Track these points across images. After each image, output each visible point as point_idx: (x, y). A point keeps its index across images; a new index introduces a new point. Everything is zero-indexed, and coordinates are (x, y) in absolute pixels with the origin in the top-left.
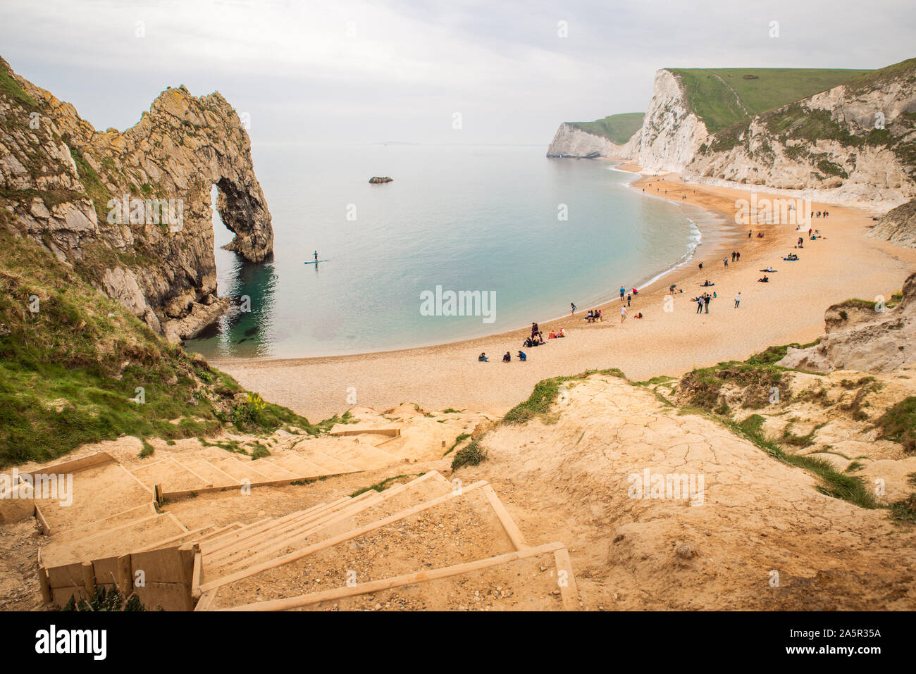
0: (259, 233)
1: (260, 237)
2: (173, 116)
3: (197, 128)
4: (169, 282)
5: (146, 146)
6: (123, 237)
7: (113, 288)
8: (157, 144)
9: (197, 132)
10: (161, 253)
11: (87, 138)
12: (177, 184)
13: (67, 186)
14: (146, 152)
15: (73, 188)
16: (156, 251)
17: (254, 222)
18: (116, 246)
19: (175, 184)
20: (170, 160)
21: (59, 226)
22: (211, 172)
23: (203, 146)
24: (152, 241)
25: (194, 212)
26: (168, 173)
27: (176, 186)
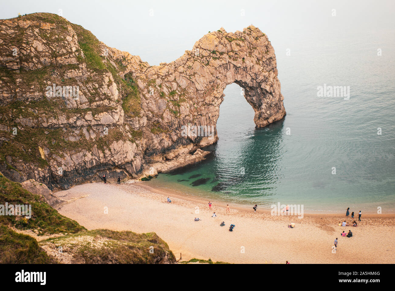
0: (263, 111)
1: (263, 113)
2: (205, 50)
3: (222, 54)
4: (172, 141)
5: (181, 69)
6: (139, 123)
7: (115, 150)
8: (189, 67)
9: (221, 57)
10: (171, 126)
11: (142, 72)
12: (197, 88)
13: (107, 105)
14: (181, 73)
15: (110, 105)
16: (168, 126)
17: (262, 104)
18: (133, 127)
19: (196, 88)
20: (196, 75)
21: (96, 123)
22: (227, 78)
23: (223, 64)
24: (166, 121)
25: (206, 103)
26: (193, 82)
27: (197, 89)
